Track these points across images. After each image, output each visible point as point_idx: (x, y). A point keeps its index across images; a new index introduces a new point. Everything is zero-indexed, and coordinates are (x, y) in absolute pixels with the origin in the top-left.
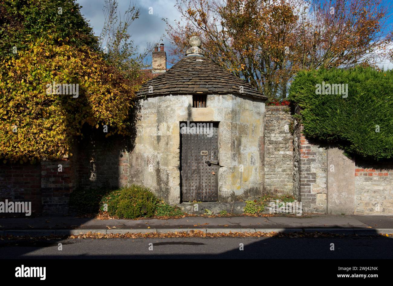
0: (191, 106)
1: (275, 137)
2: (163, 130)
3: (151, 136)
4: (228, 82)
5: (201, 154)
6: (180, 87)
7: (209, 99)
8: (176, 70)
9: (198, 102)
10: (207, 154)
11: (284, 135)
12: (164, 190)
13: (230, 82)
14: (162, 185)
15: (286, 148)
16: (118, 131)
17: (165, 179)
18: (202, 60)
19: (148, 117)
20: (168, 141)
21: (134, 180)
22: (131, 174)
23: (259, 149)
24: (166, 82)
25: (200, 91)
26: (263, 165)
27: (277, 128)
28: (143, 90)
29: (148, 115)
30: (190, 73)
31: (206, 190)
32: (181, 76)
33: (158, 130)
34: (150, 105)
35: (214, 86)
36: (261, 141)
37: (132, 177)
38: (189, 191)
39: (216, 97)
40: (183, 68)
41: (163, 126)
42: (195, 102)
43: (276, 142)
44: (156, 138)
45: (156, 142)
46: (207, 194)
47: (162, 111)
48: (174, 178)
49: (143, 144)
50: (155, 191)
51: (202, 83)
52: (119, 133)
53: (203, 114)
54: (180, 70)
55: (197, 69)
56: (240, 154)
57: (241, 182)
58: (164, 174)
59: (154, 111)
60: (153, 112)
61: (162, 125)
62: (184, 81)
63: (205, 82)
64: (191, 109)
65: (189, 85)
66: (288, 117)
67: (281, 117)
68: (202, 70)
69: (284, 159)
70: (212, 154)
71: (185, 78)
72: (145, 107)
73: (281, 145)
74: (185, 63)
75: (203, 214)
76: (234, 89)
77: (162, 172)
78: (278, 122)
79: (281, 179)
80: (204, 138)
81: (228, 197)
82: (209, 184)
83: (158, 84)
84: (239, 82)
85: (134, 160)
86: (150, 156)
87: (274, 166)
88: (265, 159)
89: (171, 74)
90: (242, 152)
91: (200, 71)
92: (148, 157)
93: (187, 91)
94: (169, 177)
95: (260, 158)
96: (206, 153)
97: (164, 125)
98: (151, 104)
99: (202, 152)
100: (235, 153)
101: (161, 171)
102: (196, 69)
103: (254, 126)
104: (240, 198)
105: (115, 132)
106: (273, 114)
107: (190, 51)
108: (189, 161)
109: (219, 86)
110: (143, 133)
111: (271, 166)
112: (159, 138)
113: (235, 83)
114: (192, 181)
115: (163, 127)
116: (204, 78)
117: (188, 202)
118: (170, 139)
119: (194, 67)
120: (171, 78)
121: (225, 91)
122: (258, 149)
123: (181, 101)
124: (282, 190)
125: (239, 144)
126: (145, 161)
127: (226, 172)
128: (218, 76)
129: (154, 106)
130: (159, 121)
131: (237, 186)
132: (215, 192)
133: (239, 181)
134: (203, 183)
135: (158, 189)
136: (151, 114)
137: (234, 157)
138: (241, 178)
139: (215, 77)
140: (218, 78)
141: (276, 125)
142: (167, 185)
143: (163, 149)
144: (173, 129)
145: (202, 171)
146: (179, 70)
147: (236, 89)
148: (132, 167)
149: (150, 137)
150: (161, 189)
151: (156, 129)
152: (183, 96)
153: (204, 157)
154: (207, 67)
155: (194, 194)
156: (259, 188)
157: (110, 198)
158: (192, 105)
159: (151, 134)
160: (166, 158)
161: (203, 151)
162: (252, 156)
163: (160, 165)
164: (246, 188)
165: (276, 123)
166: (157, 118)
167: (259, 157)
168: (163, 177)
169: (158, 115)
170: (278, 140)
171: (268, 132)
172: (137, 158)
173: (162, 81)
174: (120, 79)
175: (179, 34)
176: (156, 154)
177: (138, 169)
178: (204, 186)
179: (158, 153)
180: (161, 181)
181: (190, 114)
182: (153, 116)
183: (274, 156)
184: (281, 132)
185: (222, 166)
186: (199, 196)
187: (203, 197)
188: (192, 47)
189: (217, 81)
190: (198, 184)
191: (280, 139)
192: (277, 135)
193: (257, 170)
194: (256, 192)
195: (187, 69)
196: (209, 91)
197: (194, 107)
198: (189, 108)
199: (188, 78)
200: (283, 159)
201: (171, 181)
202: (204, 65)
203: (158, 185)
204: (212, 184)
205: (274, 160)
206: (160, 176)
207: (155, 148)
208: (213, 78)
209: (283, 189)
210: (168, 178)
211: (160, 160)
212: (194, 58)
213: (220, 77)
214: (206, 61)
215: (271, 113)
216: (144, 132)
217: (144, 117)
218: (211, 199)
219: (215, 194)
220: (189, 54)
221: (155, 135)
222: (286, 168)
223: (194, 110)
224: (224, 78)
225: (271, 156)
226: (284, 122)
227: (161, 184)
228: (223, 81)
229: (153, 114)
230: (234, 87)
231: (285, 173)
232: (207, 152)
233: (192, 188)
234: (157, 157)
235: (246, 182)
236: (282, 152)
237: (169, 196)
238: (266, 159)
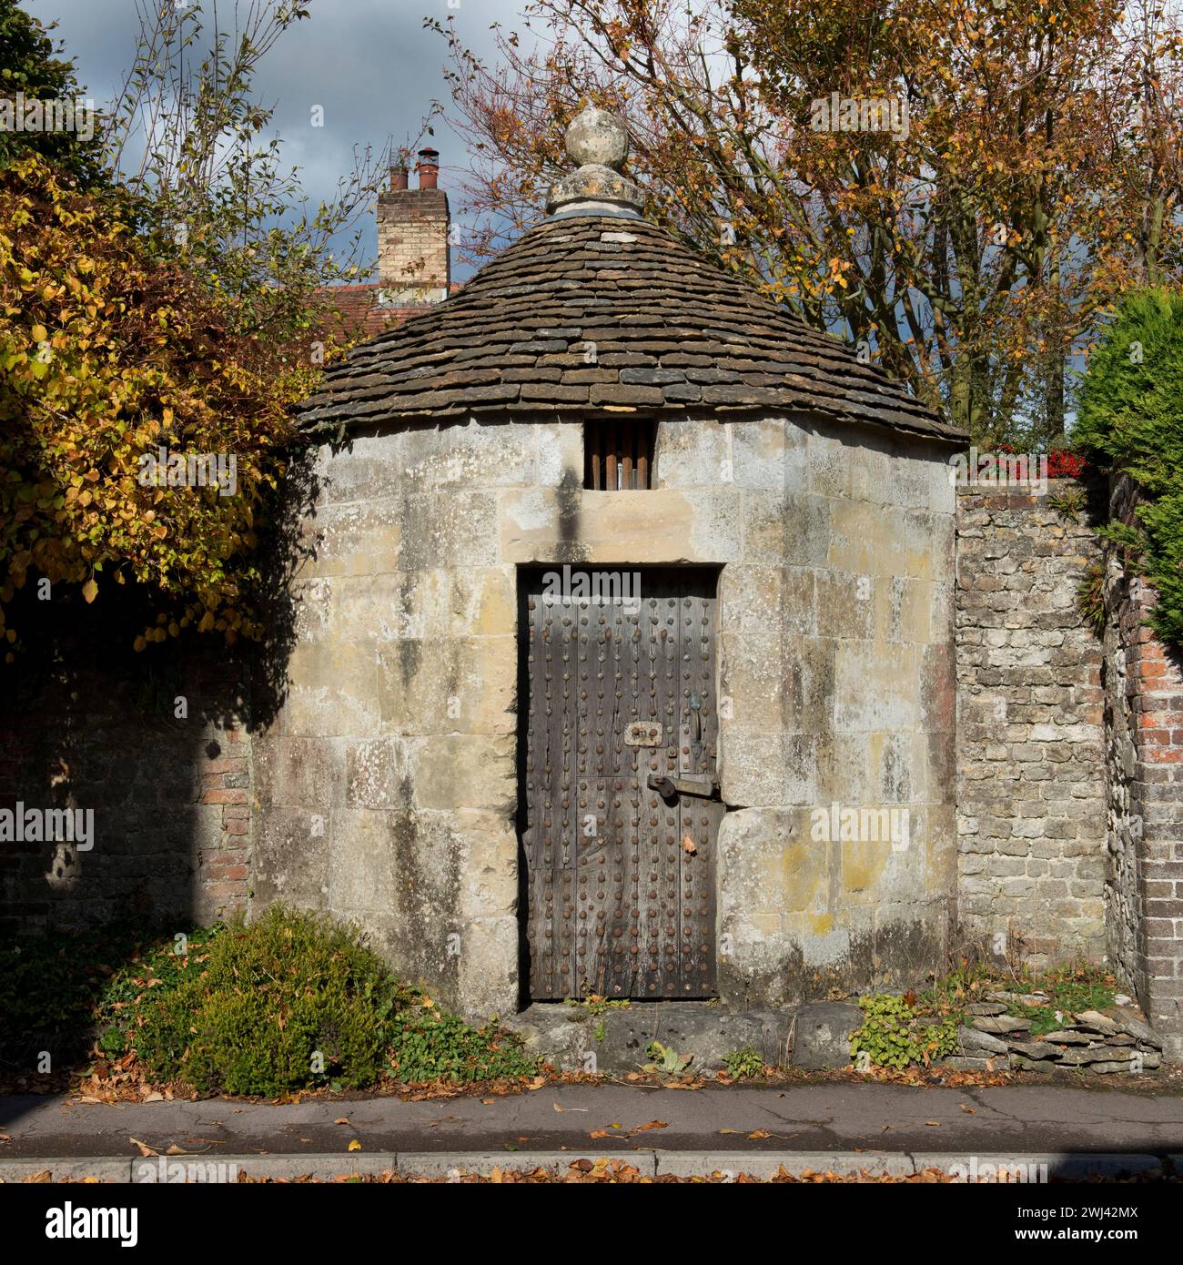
0: (575, 483)
1: (1008, 645)
2: (429, 608)
3: (369, 643)
4: (766, 353)
5: (629, 739)
6: (521, 382)
7: (670, 446)
8: (502, 292)
9: (610, 459)
10: (658, 739)
11: (1057, 637)
12: (434, 936)
13: (775, 354)
14: (426, 909)
15: (1065, 710)
16: (199, 617)
17: (441, 879)
18: (633, 238)
19: (356, 540)
20: (456, 670)
21: (280, 880)
22: (264, 851)
23: (929, 710)
24: (446, 354)
25: (620, 399)
26: (950, 799)
27: (1020, 597)
28: (332, 397)
29: (353, 529)
30: (567, 303)
31: (655, 936)
32: (522, 324)
33: (408, 609)
34: (365, 475)
35: (695, 374)
36: (936, 670)
37: (270, 868)
38: (563, 942)
39: (704, 431)
40: (537, 278)
41: (433, 588)
42: (595, 459)
43: (1012, 673)
44: (396, 654)
45: (393, 676)
46: (661, 958)
47: (425, 510)
48: (488, 870)
49: (325, 688)
50: (390, 941)
51: (630, 358)
52: (206, 623)
53: (635, 524)
54: (522, 290)
55: (607, 285)
56: (826, 740)
57: (833, 893)
58: (435, 848)
59: (387, 505)
60: (381, 511)
61: (428, 581)
62: (539, 346)
63: (647, 352)
64: (577, 496)
65: (564, 368)
66: (1073, 542)
67: (1037, 541)
68: (630, 289)
69: (1056, 766)
70: (685, 742)
71: (545, 333)
72: (342, 486)
73: (1040, 691)
74: (544, 250)
75: (637, 1070)
76: (795, 388)
77: (424, 837)
78: (1025, 566)
79: (1045, 877)
80: (644, 653)
81: (768, 978)
82: (671, 906)
83: (407, 363)
84: (821, 351)
85: (281, 772)
86: (363, 751)
87: (1008, 806)
88: (959, 769)
89: (473, 313)
90: (837, 727)
91: (620, 293)
92: (351, 755)
93: (554, 401)
94: (464, 866)
95: (934, 760)
96: (653, 734)
97: (435, 583)
98: (371, 471)
99: (631, 727)
100: (800, 732)
101: (421, 830)
102: (600, 285)
103: (900, 588)
104: (831, 983)
105: (184, 622)
106: (998, 522)
107: (571, 187)
108: (565, 778)
109: (720, 374)
110: (329, 625)
111: (989, 804)
112: (409, 654)
113: (802, 358)
114: (582, 889)
115: (429, 593)
116: (644, 333)
117: (559, 1001)
118: (467, 661)
119: (591, 274)
120: (475, 329)
121: (750, 400)
122: (924, 713)
123: (524, 452)
124: (1048, 937)
125: (825, 687)
126: (336, 778)
127: (757, 839)
128: (712, 323)
129: (387, 482)
130: (411, 564)
131: (817, 913)
132: (699, 949)
133: (823, 885)
134: (636, 898)
135: (403, 933)
136: (371, 526)
137: (799, 754)
138: (833, 872)
139: (700, 327)
140: (713, 333)
141: (1012, 581)
142: (450, 910)
143: (429, 714)
144: (483, 605)
145: (633, 829)
146: (516, 290)
147: (804, 390)
148: (269, 810)
149: (362, 650)
150: (418, 929)
151: (394, 605)
152: (537, 427)
153: (642, 756)
154: (655, 274)
155: (591, 958)
156: (931, 928)
157: (152, 983)
158: (581, 476)
159: (372, 634)
160: (447, 761)
161: (638, 725)
162: (890, 752)
163: (415, 798)
164: (863, 926)
165: (1011, 570)
166: (400, 548)
167: (925, 755)
168: (432, 864)
169: (404, 527)
170: (1025, 662)
171: (974, 619)
172: (297, 763)
173: (428, 347)
174: (214, 336)
175: (514, 97)
176: (394, 738)
177: (300, 820)
178: (643, 916)
179: (406, 735)
180: (418, 885)
181: (569, 526)
182: (379, 532)
183: (1002, 752)
184: (1039, 623)
185: (736, 808)
186: (618, 968)
187: (636, 973)
188: (578, 165)
189: (709, 346)
190: (609, 904)
191: (1036, 659)
192: (1020, 638)
193: (919, 828)
194: (913, 949)
195: (557, 284)
196: (670, 400)
197: (588, 484)
198: (565, 493)
199: (559, 333)
200: (1049, 769)
201: (473, 887)
202: (644, 265)
203: (403, 910)
204: (686, 904)
205: (1005, 774)
206: (412, 861)
207: (391, 710)
208: (687, 332)
209: (1051, 930)
210: (455, 873)
211: (413, 774)
212: (591, 225)
213: (721, 325)
214: (650, 241)
215: (986, 519)
216: (331, 618)
217: (334, 542)
218: (681, 985)
219: (700, 961)
220: (567, 202)
221: (393, 635)
222: (1066, 818)
223: (590, 501)
224: (743, 334)
225: (990, 753)
226: (1054, 564)
227: (419, 904)
228: (738, 350)
229: (381, 522)
230: (797, 378)
231: (1062, 844)
232: (658, 727)
233: (580, 926)
234: (399, 754)
235: (863, 895)
236: (1044, 732)
237: (460, 969)
238: (965, 766)
